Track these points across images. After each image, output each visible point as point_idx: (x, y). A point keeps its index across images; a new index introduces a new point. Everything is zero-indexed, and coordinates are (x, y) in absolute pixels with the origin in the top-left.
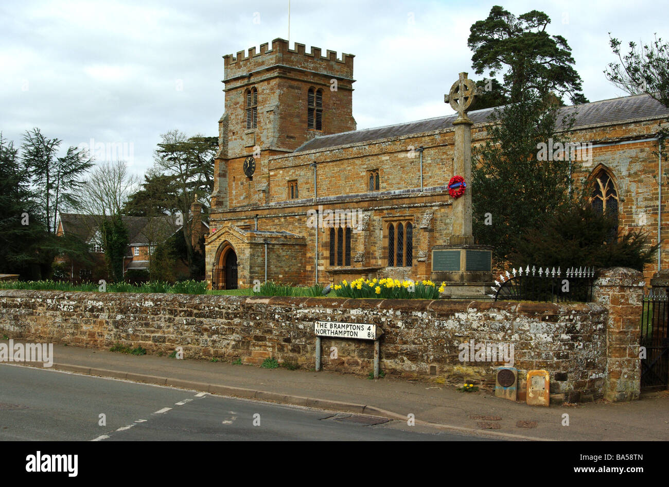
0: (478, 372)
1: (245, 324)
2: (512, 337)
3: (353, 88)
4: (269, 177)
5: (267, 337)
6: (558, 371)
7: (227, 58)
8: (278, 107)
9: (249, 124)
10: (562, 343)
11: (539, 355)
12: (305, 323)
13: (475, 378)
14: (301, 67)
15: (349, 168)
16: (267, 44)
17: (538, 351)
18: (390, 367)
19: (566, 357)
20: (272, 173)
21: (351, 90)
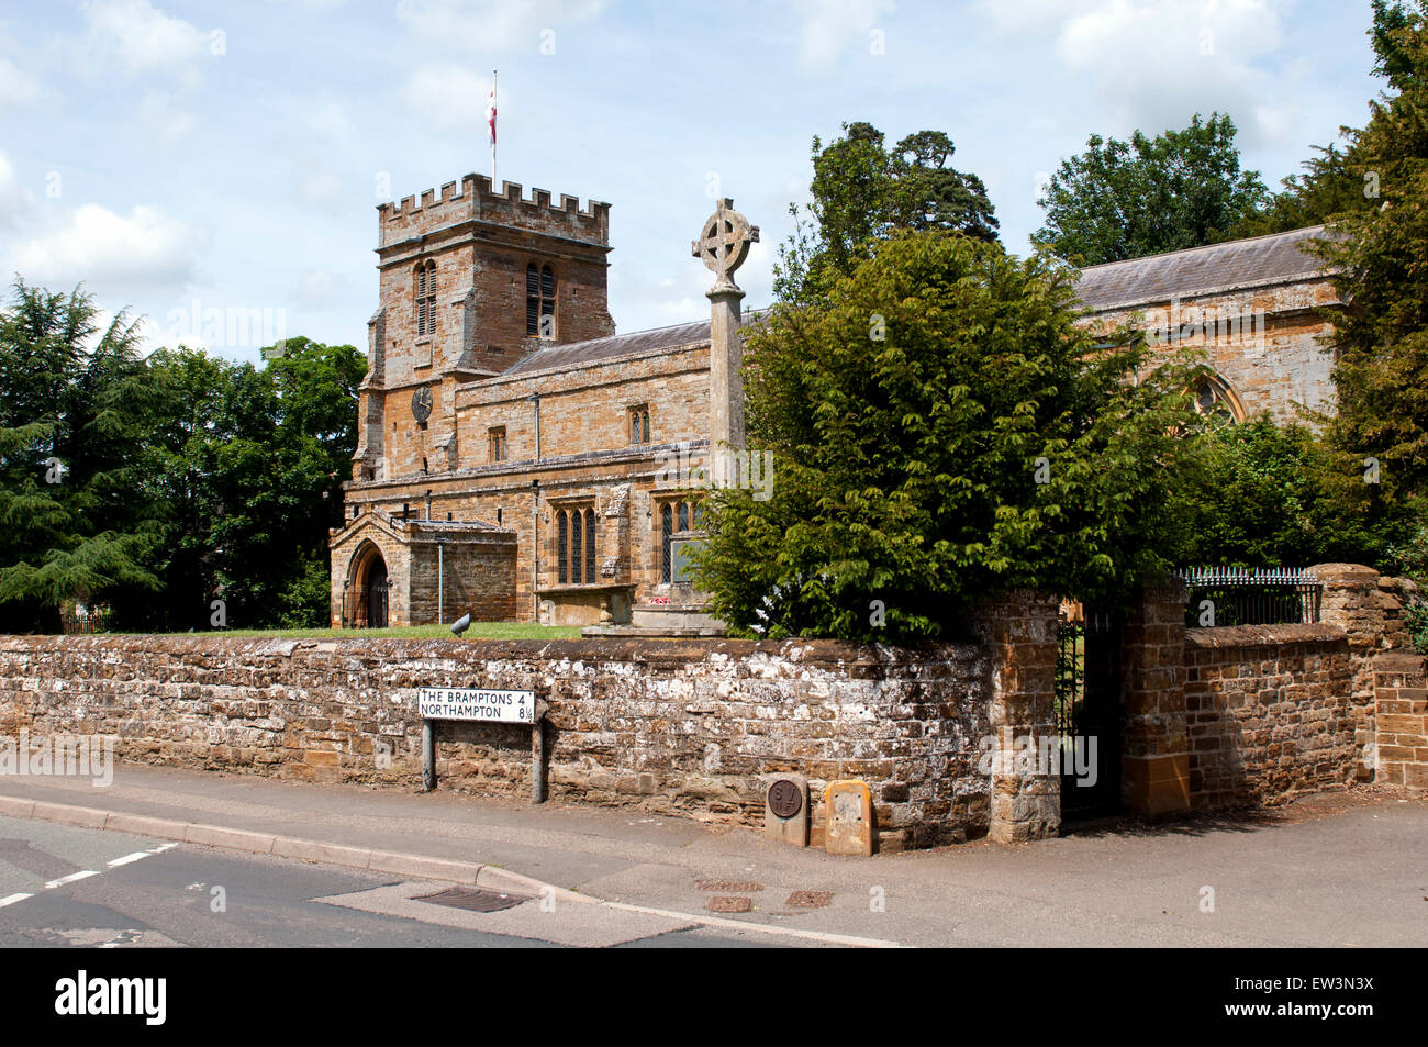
0: (733, 787)
1: (291, 694)
2: (796, 711)
3: (608, 262)
4: (456, 422)
5: (333, 722)
6: (888, 782)
7: (383, 208)
8: (472, 294)
9: (422, 327)
10: (895, 723)
11: (848, 750)
12: (403, 690)
13: (727, 800)
14: (515, 224)
15: (596, 404)
16: (454, 183)
17: (846, 740)
18: (565, 781)
19: (906, 751)
20: (461, 415)
21: (605, 265)
